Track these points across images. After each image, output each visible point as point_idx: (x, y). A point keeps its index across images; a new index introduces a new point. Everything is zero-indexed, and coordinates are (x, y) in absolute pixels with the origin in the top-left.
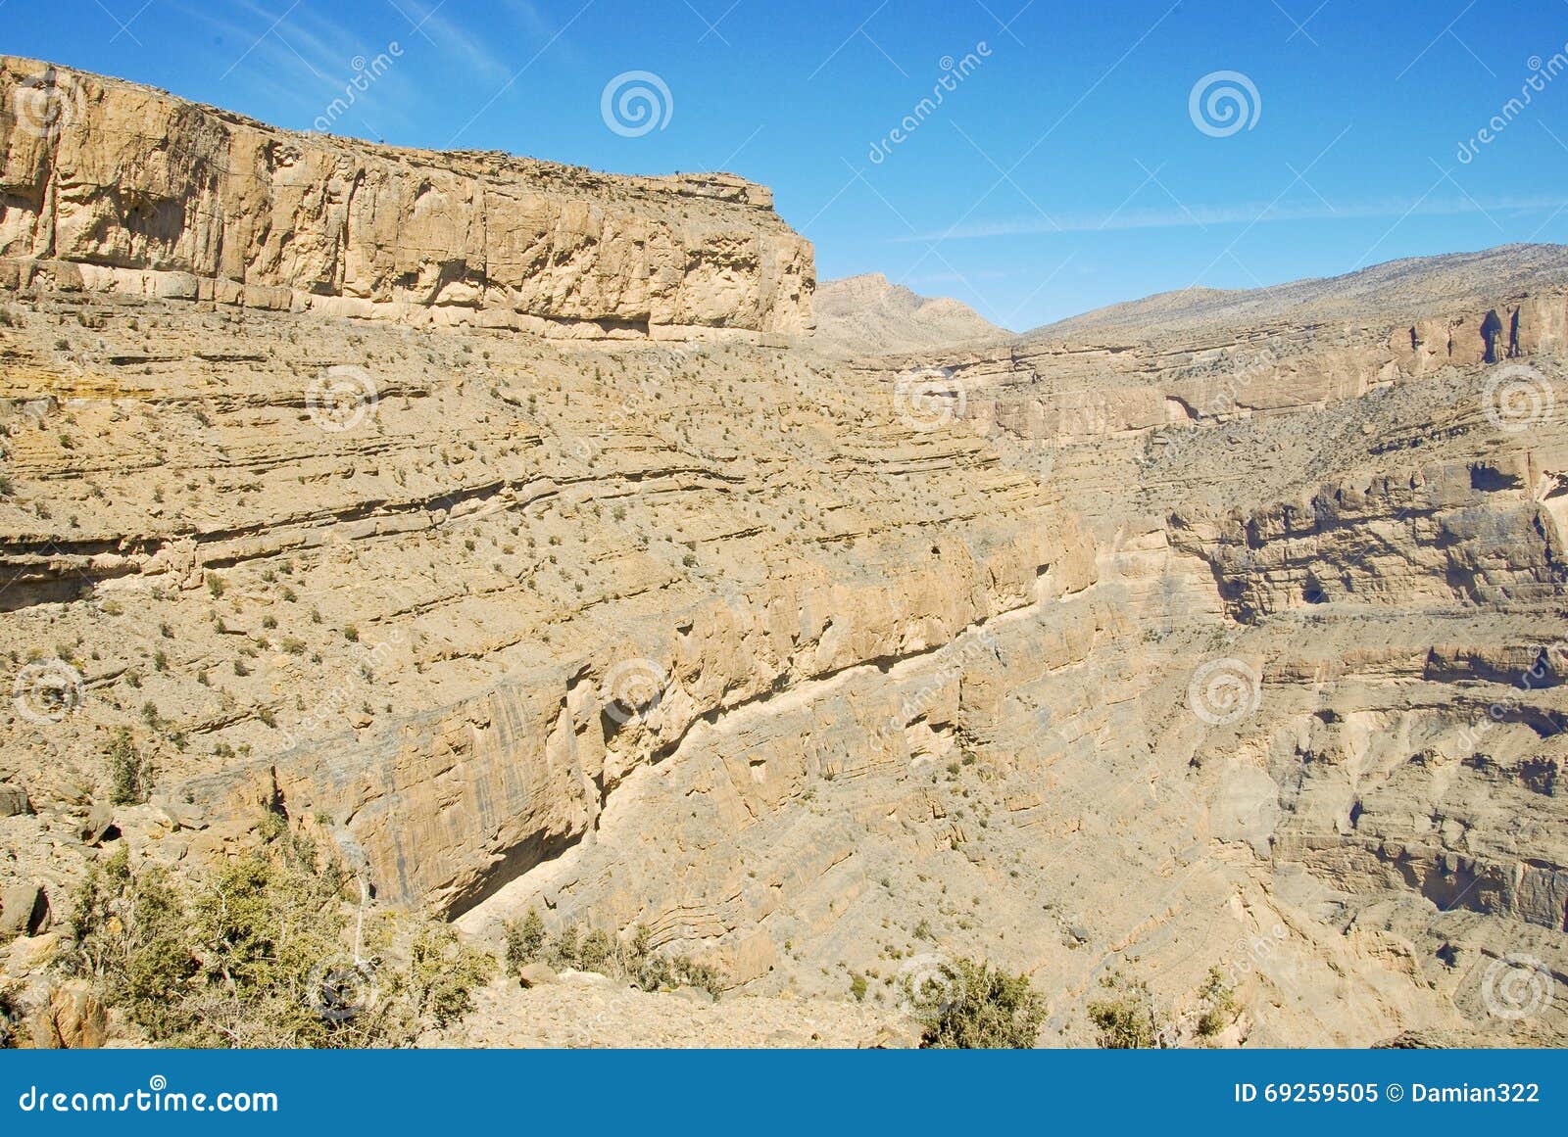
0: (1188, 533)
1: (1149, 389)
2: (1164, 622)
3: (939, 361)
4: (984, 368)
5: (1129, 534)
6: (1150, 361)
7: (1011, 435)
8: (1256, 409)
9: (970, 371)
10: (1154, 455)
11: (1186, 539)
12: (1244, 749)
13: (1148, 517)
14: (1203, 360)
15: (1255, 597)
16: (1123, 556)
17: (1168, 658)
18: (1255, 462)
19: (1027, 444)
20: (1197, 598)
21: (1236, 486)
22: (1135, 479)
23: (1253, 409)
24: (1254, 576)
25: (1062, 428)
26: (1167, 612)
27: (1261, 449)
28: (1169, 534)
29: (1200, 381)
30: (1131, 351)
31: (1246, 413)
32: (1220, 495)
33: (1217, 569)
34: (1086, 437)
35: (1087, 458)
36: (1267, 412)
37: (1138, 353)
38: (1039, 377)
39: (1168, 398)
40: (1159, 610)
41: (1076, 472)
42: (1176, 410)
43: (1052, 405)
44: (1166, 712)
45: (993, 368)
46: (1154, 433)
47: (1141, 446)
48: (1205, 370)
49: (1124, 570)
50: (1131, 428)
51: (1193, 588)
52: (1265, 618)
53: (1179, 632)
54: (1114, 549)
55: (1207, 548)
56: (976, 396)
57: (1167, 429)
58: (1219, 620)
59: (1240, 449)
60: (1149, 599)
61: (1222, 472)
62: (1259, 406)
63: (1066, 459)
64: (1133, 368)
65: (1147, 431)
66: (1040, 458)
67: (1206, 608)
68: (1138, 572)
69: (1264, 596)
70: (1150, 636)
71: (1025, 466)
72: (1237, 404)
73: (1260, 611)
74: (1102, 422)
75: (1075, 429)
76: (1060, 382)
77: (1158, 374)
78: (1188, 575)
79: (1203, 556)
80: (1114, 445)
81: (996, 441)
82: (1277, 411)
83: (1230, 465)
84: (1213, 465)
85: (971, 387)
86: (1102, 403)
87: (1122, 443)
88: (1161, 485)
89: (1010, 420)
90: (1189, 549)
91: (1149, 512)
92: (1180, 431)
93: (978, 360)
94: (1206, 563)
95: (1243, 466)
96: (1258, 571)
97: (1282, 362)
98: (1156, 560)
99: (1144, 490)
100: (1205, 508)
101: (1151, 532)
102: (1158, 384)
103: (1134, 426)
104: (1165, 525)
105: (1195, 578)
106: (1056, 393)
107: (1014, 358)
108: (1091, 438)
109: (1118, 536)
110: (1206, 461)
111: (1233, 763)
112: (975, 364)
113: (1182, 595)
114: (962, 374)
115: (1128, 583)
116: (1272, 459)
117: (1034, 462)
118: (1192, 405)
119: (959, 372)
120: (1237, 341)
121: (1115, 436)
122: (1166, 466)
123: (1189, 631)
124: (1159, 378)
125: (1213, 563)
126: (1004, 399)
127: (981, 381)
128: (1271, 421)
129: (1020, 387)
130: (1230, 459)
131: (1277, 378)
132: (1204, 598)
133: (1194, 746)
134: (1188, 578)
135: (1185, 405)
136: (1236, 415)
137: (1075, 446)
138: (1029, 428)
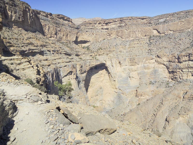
0: (161, 60)
1: (149, 27)
2: (154, 80)
3: (105, 21)
4: (114, 23)
5: (147, 60)
6: (150, 21)
7: (120, 37)
8: (174, 31)
9: (111, 24)
10: (151, 41)
11: (160, 61)
12: (180, 118)
13: (151, 56)
14: (161, 21)
15: (178, 75)
16: (145, 65)
17: (155, 88)
18: (176, 43)
19: (123, 40)
20: (162, 74)
21: (172, 48)
22: (147, 47)
23: (173, 31)
24: (178, 70)
25: (131, 36)
26: (155, 77)
27: (177, 40)
28: (156, 60)
29: (161, 25)
30: (146, 19)
31: (172, 32)
32: (168, 50)
33: (168, 68)
34: (136, 38)
35: (136, 43)
36: (177, 32)
37: (147, 20)
38: (126, 24)
39: (154, 29)
40: (153, 77)
41: (134, 46)
42: (155, 32)
43: (129, 31)
44: (158, 105)
45: (116, 23)
46: (150, 37)
47: (148, 40)
48: (162, 23)
49: (145, 68)
50: (146, 36)
51: (161, 72)
52: (181, 80)
53: (158, 82)
54: (143, 63)
55: (165, 63)
56: (112, 29)
57: (153, 36)
58: (167, 80)
59: (172, 40)
60: (151, 74)
61: (168, 45)
62: (175, 30)
63: (132, 43)
64: (146, 23)
65: (149, 37)
66: (126, 43)
67: (164, 76)
68: (148, 68)
69: (180, 75)
70: (151, 83)
71: (123, 44)
72: (170, 30)
73: (179, 78)
74: (140, 34)
75: (134, 36)
76: (131, 26)
77: (151, 24)
78: (160, 69)
79: (164, 65)
80: (142, 39)
81: (117, 39)
82: (179, 31)
83: (170, 43)
84: (166, 44)
85: (111, 27)
86: (140, 30)
87: (144, 39)
88: (153, 48)
89: (120, 34)
90: (161, 63)
91: (151, 54)
92: (156, 36)
93: (113, 21)
94: (165, 66)
95: (173, 43)
96: (179, 69)
97: (181, 20)
98: (153, 65)
99: (149, 49)
100: (165, 54)
101: (152, 59)
102: (152, 26)
103: (146, 35)
104: (155, 58)
105: (162, 70)
106: (130, 28)
107: (121, 21)
108: (137, 38)
109: (144, 60)
110: (164, 43)
111: (178, 121)
112: (112, 22)
113: (158, 74)
114: (110, 24)
115: (146, 71)
116: (180, 42)
117: (125, 44)
118: (159, 31)
119: (108, 24)
120: (169, 16)
121: (142, 37)
122: (154, 44)
123: (160, 82)
124: (152, 25)
125: (167, 67)
126: (118, 30)
127: (113, 26)
128: (178, 34)
129: (122, 27)
130: (170, 42)
131: (179, 24)
132: (164, 74)
133: (166, 115)
134: (160, 70)
135: (157, 31)
136: (169, 33)
137: (134, 40)
138: (124, 36)
